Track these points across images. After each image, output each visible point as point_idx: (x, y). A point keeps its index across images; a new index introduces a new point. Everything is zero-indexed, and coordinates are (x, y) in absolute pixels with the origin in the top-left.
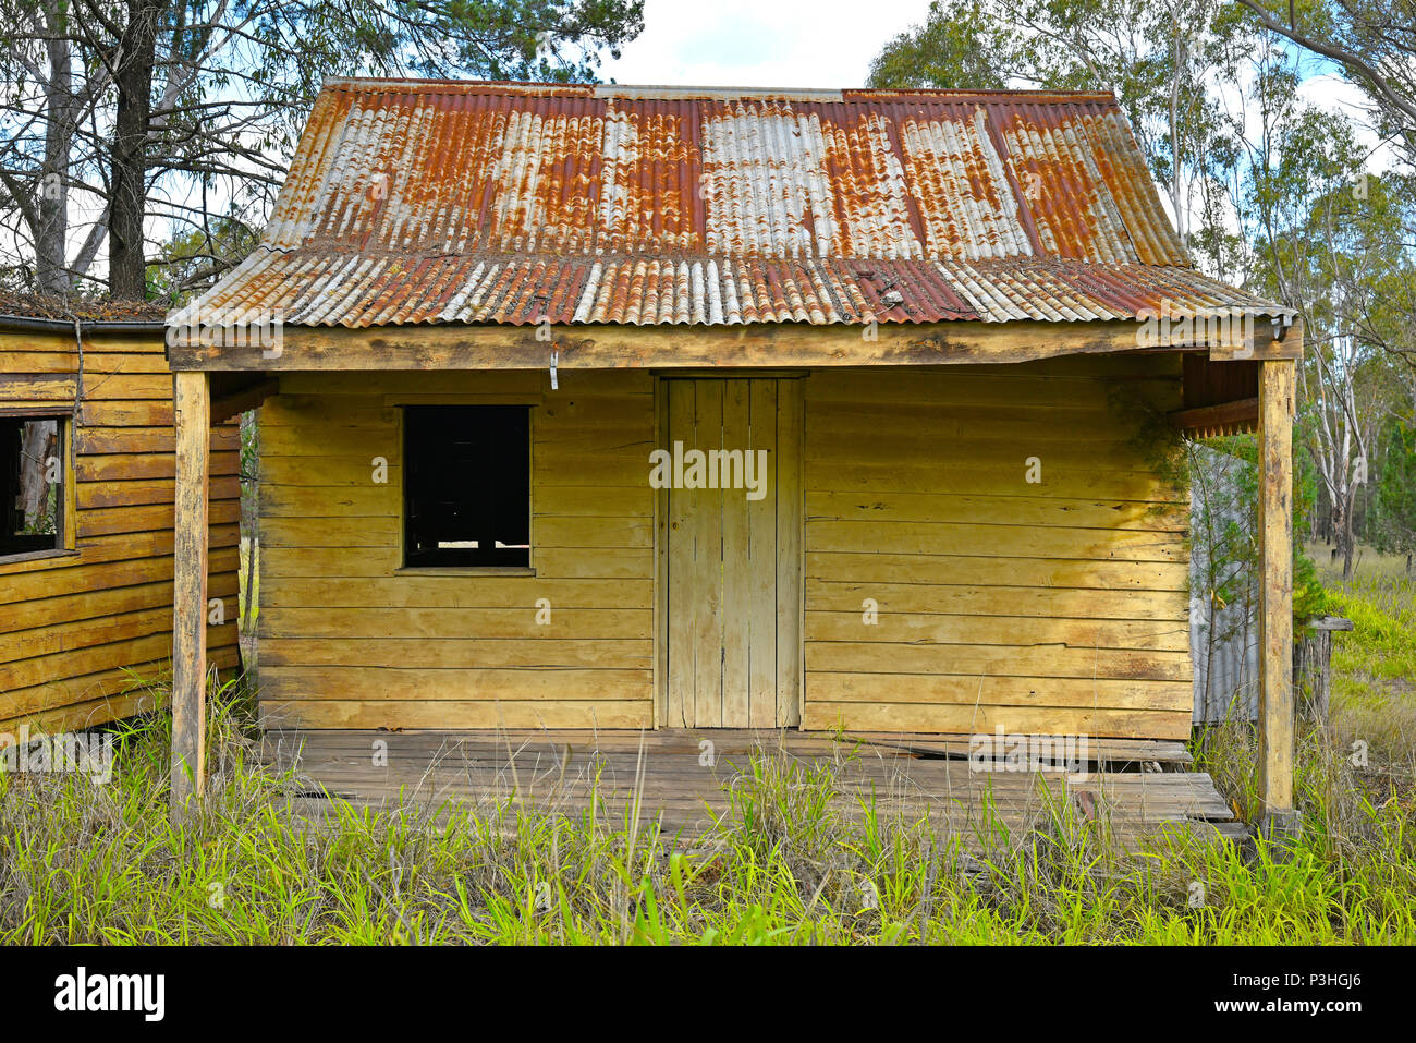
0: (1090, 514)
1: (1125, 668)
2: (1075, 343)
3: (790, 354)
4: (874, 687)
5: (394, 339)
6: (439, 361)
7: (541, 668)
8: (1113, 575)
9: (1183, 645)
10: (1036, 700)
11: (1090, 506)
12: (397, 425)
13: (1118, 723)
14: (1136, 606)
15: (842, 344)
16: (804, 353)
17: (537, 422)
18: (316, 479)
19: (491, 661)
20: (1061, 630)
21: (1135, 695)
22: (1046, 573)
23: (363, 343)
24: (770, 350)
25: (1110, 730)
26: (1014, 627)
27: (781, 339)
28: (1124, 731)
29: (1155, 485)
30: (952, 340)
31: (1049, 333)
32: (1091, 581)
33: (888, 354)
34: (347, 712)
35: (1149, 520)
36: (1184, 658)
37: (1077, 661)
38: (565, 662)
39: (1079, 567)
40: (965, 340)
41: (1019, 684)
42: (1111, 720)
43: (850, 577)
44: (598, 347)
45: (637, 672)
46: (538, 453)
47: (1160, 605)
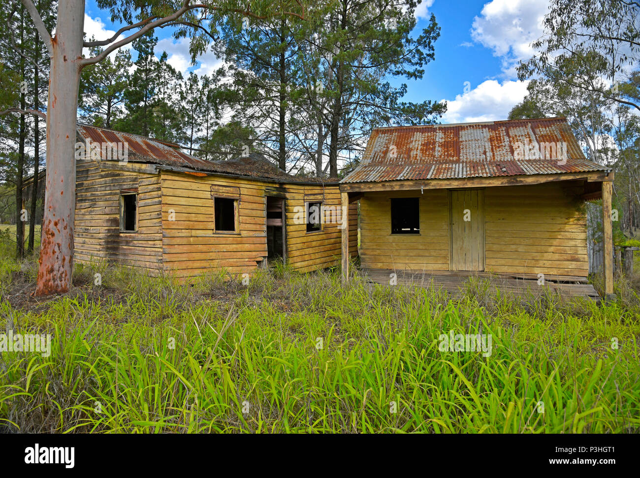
0: (559, 221)
1: (569, 258)
2: (551, 179)
3: (478, 184)
4: (503, 262)
5: (387, 184)
6: (397, 188)
7: (422, 256)
8: (566, 235)
9: (585, 253)
10: (545, 266)
11: (559, 218)
12: (389, 203)
13: (568, 272)
14: (572, 243)
15: (491, 181)
16: (481, 184)
17: (421, 202)
18: (372, 215)
19: (412, 254)
20: (552, 249)
21: (573, 265)
22: (547, 235)
23: (380, 185)
24: (473, 183)
25: (566, 274)
26: (539, 248)
27: (476, 181)
28: (569, 274)
29: (577, 213)
30: (518, 179)
31: (544, 177)
32: (559, 237)
33: (502, 183)
34: (380, 265)
35: (575, 222)
36: (586, 256)
37: (557, 256)
38: (427, 255)
39: (557, 233)
40: (521, 179)
41: (541, 262)
42: (566, 271)
43: (496, 236)
44: (432, 184)
45: (445, 257)
46: (421, 208)
47: (579, 243)
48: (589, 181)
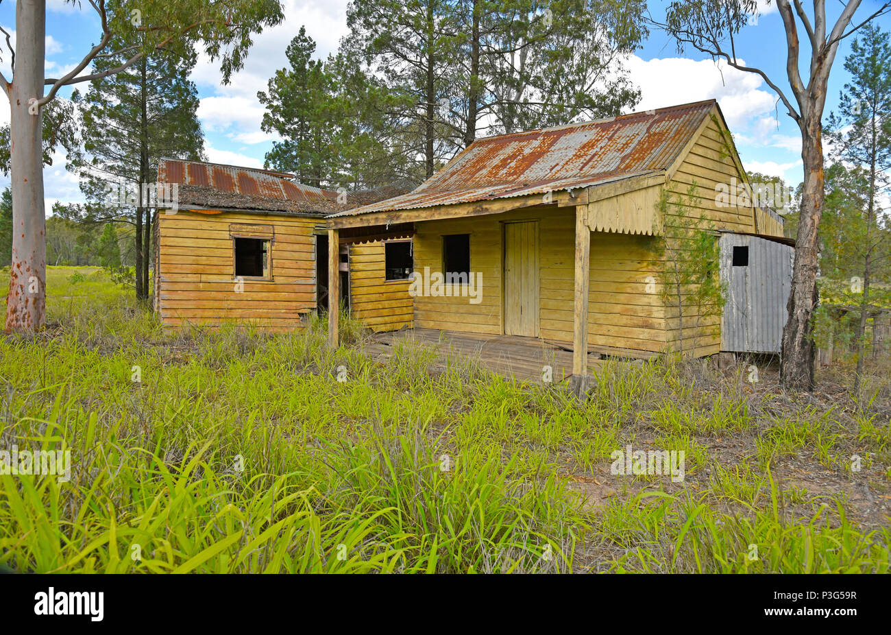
0: (630, 265)
1: (641, 323)
3: (444, 215)
4: (559, 325)
5: (364, 218)
6: (372, 223)
7: (473, 314)
8: (637, 288)
9: (662, 316)
10: (610, 333)
11: (629, 262)
13: (638, 344)
14: (645, 300)
15: (457, 211)
16: (448, 214)
17: (472, 239)
19: (461, 311)
20: (618, 308)
21: (644, 334)
22: (613, 287)
23: (358, 219)
24: (440, 214)
25: (636, 347)
26: (603, 306)
27: (443, 210)
28: (641, 347)
29: (652, 254)
30: (484, 207)
31: (510, 202)
32: (629, 290)
33: (468, 213)
34: (432, 324)
35: (650, 267)
36: (662, 321)
37: (624, 320)
38: (478, 312)
39: (625, 285)
40: (487, 206)
41: (605, 327)
42: (636, 343)
43: (552, 287)
44: (403, 217)
45: (496, 316)
46: (472, 248)
47: (655, 301)
48: (560, 206)
